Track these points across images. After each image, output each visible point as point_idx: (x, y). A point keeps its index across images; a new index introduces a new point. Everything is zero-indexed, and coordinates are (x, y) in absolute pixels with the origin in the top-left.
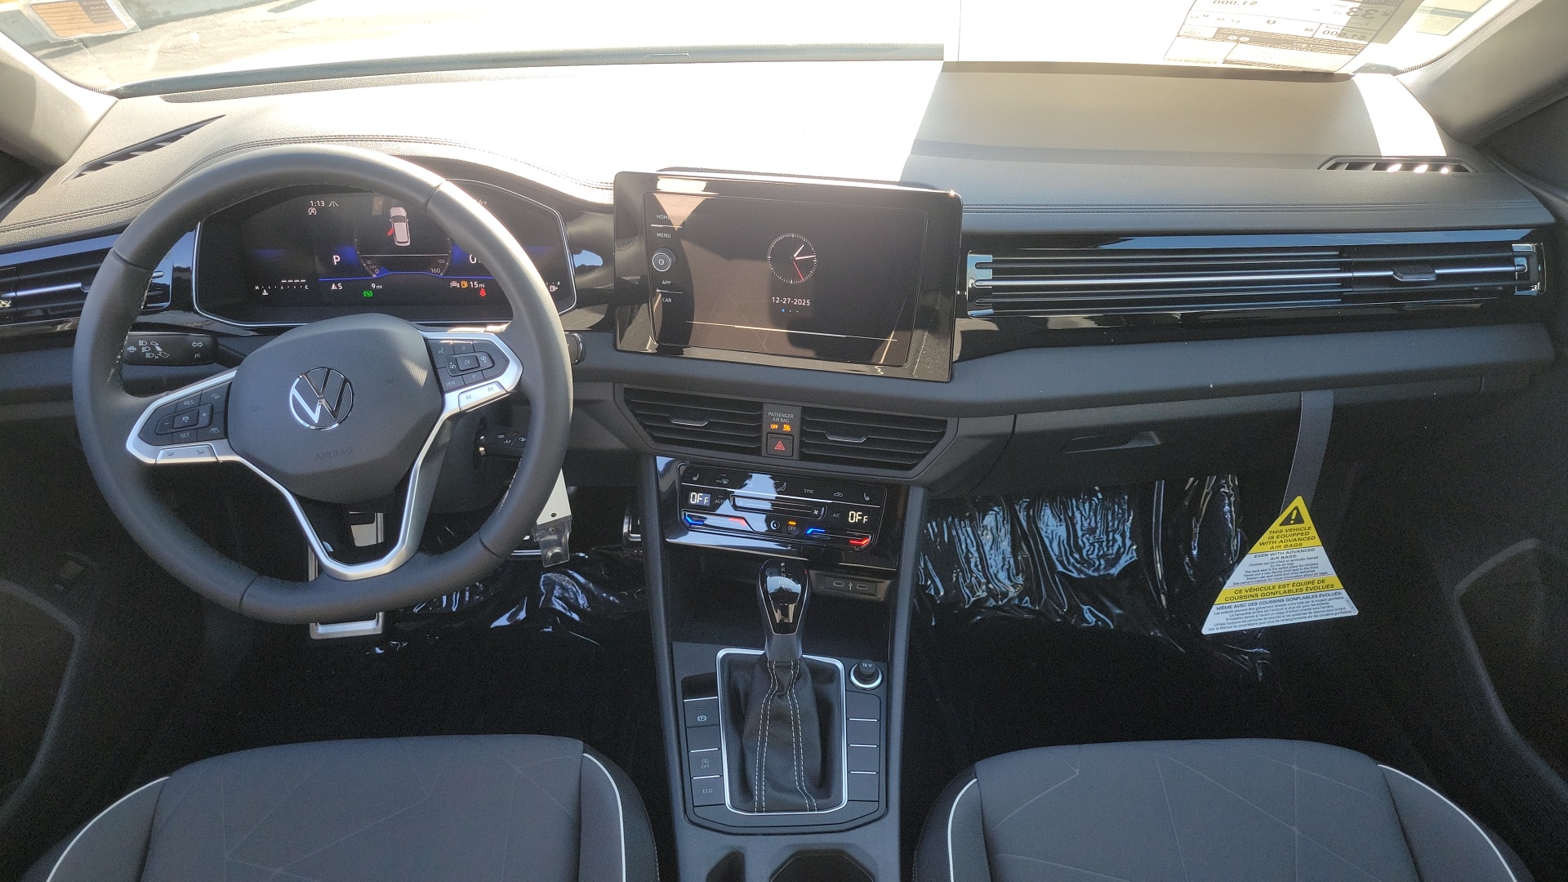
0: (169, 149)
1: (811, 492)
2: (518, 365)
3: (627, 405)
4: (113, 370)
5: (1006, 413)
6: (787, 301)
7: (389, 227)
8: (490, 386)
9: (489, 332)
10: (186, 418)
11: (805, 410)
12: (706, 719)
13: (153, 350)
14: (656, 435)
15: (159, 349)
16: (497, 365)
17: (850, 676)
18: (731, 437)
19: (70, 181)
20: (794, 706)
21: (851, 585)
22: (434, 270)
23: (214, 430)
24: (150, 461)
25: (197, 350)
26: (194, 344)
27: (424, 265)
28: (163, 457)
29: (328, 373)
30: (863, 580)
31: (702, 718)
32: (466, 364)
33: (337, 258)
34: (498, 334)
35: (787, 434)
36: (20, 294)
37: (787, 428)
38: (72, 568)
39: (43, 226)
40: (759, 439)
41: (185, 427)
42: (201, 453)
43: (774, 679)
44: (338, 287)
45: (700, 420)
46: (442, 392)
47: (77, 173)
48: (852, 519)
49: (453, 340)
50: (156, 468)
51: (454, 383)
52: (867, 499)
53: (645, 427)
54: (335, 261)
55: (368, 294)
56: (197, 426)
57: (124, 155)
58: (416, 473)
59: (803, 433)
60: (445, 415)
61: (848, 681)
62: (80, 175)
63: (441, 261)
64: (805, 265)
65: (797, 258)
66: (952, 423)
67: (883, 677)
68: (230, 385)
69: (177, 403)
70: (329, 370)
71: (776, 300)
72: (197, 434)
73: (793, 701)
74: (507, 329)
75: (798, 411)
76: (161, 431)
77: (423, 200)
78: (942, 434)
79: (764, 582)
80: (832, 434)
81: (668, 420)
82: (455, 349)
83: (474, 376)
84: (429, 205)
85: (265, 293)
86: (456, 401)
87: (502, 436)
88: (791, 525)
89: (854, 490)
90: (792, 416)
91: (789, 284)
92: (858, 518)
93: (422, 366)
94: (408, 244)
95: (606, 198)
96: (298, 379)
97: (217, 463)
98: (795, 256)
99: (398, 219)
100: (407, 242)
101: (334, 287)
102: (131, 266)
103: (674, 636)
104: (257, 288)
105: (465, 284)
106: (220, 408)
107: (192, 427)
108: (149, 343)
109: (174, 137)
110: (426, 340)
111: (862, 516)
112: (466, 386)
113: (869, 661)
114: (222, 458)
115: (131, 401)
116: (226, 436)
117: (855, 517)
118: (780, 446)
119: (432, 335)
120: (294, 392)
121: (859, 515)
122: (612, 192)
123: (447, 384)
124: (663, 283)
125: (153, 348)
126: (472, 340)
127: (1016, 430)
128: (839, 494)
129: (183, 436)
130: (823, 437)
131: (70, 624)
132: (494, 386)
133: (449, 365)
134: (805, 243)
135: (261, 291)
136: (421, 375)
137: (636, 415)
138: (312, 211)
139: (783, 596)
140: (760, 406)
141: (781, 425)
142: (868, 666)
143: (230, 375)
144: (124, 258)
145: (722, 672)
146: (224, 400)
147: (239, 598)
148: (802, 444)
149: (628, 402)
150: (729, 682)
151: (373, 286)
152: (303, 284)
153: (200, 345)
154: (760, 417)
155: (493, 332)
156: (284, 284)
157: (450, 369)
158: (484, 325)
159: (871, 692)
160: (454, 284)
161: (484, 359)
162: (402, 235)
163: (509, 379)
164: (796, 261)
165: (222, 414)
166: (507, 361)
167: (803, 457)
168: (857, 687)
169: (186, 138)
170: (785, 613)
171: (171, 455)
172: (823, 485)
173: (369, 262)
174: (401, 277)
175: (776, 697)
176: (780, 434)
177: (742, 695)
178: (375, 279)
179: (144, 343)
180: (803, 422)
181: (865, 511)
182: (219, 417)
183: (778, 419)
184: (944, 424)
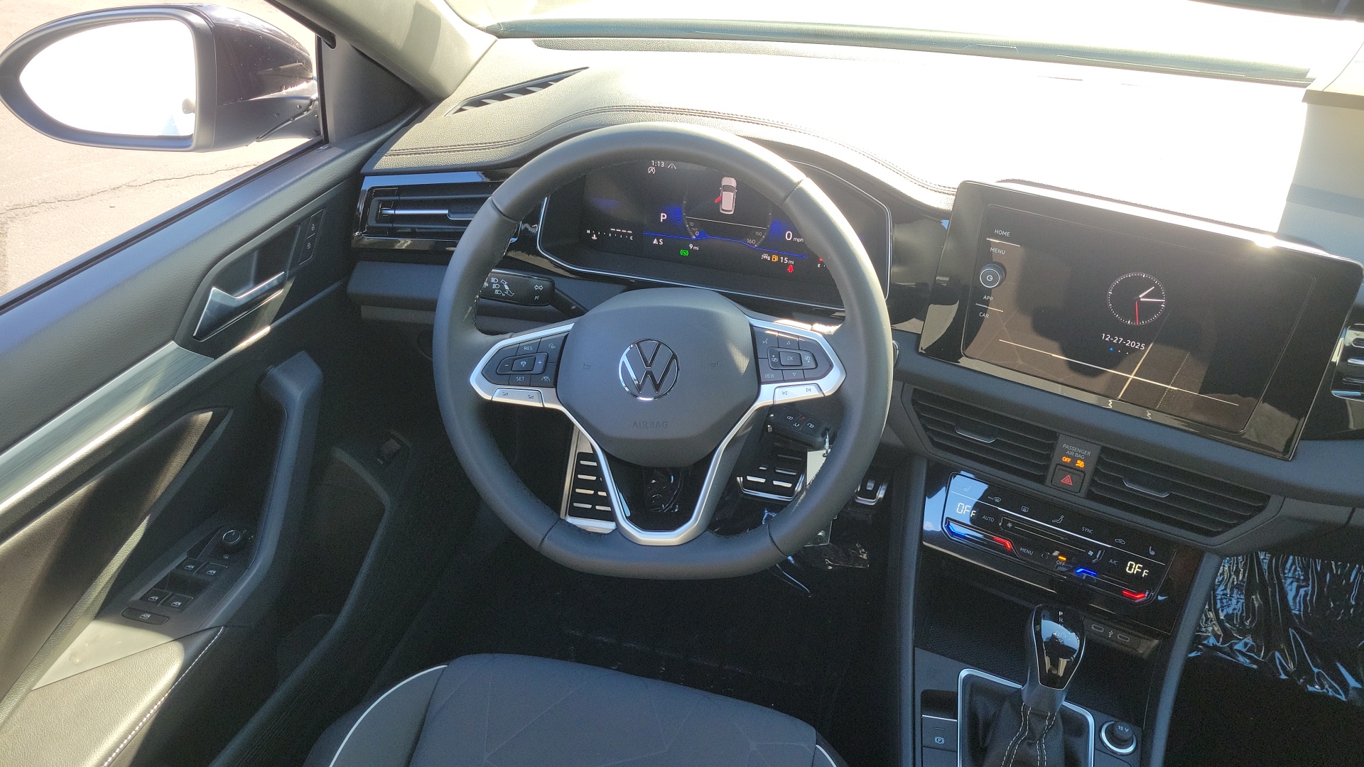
0: (541, 93)
1: (1090, 531)
2: (841, 370)
3: (913, 405)
4: (470, 308)
5: (1346, 505)
6: (1119, 340)
7: (717, 194)
8: (809, 387)
9: (818, 331)
10: (523, 363)
11: (1104, 450)
12: (943, 742)
13: (503, 289)
14: (936, 440)
15: (507, 287)
16: (820, 367)
17: (1100, 731)
18: (1013, 459)
19: (450, 115)
20: (1042, 757)
21: (1111, 633)
22: (750, 241)
23: (546, 378)
24: (488, 397)
25: (538, 292)
26: (537, 287)
27: (740, 234)
28: (498, 396)
29: (658, 347)
30: (1124, 631)
31: (939, 740)
32: (787, 359)
33: (664, 216)
34: (826, 337)
35: (1078, 469)
36: (398, 212)
37: (1080, 464)
38: (393, 445)
39: (426, 155)
40: (1046, 468)
41: (521, 371)
42: (531, 398)
43: (1025, 724)
44: (659, 242)
45: (989, 437)
46: (760, 383)
47: (459, 107)
48: (1130, 569)
49: (779, 332)
50: (491, 404)
51: (772, 376)
52: (1153, 553)
53: (926, 429)
54: (662, 218)
55: (684, 253)
56: (532, 372)
57: (500, 96)
58: (718, 456)
59: (1096, 472)
60: (757, 405)
61: (1098, 739)
62: (461, 110)
63: (758, 233)
64: (1149, 309)
65: (1142, 300)
66: (1275, 501)
67: (1137, 744)
68: (566, 337)
69: (519, 346)
70: (660, 343)
71: (1106, 337)
72: (531, 380)
73: (1041, 752)
74: (837, 332)
75: (1097, 450)
76: (501, 372)
77: (782, 195)
78: (1260, 509)
79: (1038, 623)
80: (1131, 481)
81: (952, 429)
82: (779, 343)
83: (794, 373)
84: (788, 200)
85: (594, 237)
86: (771, 394)
87: (790, 418)
88: (1061, 560)
89: (1138, 543)
90: (1089, 453)
91: (1127, 325)
92: (1137, 569)
93: (745, 354)
94: (732, 213)
95: (944, 202)
96: (628, 349)
97: (544, 409)
98: (1140, 296)
99: (728, 188)
100: (731, 211)
101: (655, 242)
102: (504, 217)
103: (919, 643)
104: (589, 232)
105: (775, 258)
106: (554, 357)
107: (527, 372)
108: (499, 281)
109: (544, 83)
110: (751, 326)
111: (1143, 569)
112: (784, 381)
113: (1125, 724)
114: (547, 405)
115: (481, 338)
116: (555, 386)
117: (1134, 568)
118: (1067, 480)
119: (756, 323)
120: (624, 358)
121: (1139, 568)
122: (954, 197)
123: (765, 375)
124: (985, 297)
125: (502, 285)
126: (798, 337)
127: (1351, 522)
128: (1120, 541)
129: (519, 379)
130: (1120, 482)
131: (385, 498)
132: (813, 388)
133: (771, 357)
134: (1156, 286)
135: (591, 235)
136: (743, 362)
137: (920, 417)
138: (652, 170)
139: (1056, 648)
140: (1054, 436)
141: (1074, 460)
142: (1123, 729)
143: (567, 327)
144: (500, 208)
145: (964, 693)
146: (559, 348)
147: (541, 540)
148: (1093, 482)
149: (914, 402)
150: (970, 708)
151: (691, 246)
152: (629, 235)
153: (541, 288)
154: (1051, 448)
155: (821, 333)
156: (612, 232)
157: (772, 362)
158: (811, 323)
159: (1121, 757)
160: (765, 256)
161: (807, 359)
162: (728, 203)
163: (829, 384)
164: (1140, 302)
165: (556, 364)
166: (831, 366)
167: (1090, 496)
168: (1106, 747)
169: (555, 86)
170: (1055, 664)
171: (505, 395)
172: (1103, 528)
173: (692, 224)
174: (717, 242)
175: (1025, 745)
176: (1071, 468)
177: (981, 726)
178: (694, 240)
179: (496, 280)
180: (1100, 461)
181: (1146, 565)
182: (552, 367)
183: (1072, 453)
184: (1265, 499)
